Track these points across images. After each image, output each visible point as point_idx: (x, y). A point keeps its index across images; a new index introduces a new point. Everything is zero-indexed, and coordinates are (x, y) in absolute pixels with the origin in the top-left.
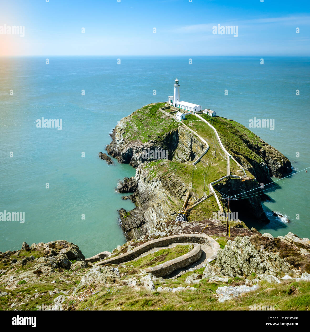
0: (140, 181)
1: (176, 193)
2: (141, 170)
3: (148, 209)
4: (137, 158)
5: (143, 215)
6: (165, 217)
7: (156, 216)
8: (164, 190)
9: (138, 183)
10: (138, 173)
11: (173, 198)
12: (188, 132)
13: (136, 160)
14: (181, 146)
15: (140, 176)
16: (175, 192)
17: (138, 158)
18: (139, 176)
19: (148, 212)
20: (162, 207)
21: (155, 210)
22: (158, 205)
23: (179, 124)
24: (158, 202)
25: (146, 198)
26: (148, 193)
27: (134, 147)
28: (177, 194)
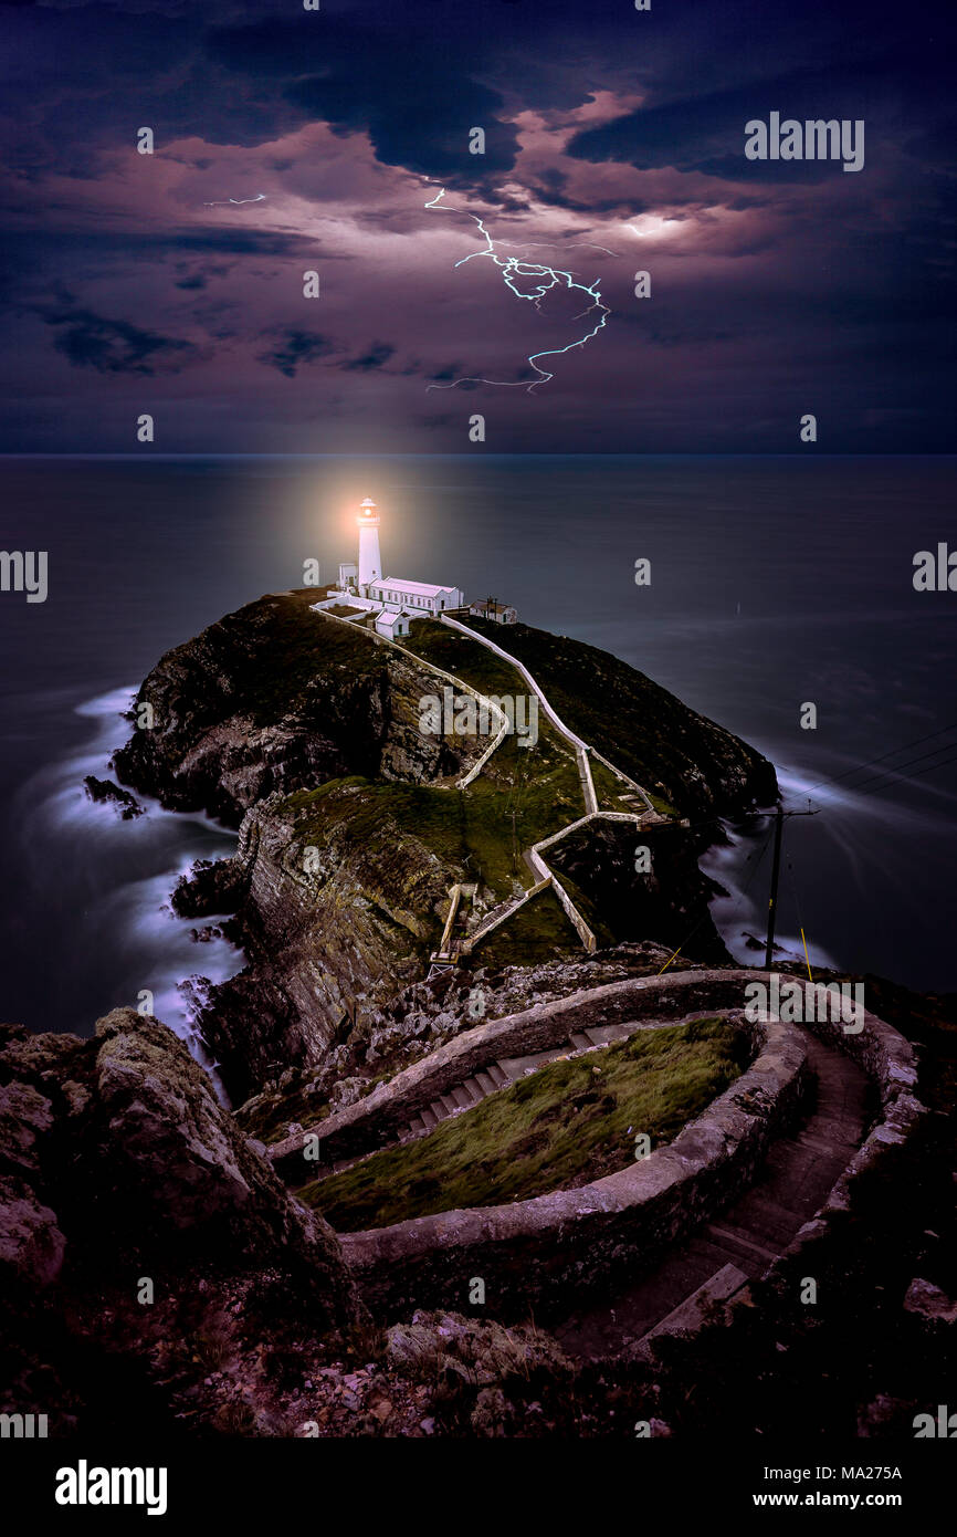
0: (260, 864)
1: (409, 892)
2: (261, 824)
3: (302, 963)
4: (236, 786)
5: (282, 988)
6: (373, 985)
7: (336, 989)
8: (359, 886)
9: (252, 874)
10: (248, 839)
11: (399, 915)
12: (426, 678)
13: (233, 794)
14: (401, 733)
15: (256, 847)
16: (406, 888)
17: (241, 786)
18: (251, 849)
19: (304, 975)
20: (360, 949)
21: (332, 966)
22: (342, 944)
23: (388, 655)
24: (340, 932)
25: (287, 928)
26: (294, 906)
27: (224, 746)
28: (412, 894)
